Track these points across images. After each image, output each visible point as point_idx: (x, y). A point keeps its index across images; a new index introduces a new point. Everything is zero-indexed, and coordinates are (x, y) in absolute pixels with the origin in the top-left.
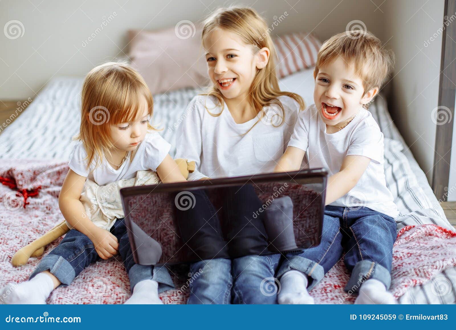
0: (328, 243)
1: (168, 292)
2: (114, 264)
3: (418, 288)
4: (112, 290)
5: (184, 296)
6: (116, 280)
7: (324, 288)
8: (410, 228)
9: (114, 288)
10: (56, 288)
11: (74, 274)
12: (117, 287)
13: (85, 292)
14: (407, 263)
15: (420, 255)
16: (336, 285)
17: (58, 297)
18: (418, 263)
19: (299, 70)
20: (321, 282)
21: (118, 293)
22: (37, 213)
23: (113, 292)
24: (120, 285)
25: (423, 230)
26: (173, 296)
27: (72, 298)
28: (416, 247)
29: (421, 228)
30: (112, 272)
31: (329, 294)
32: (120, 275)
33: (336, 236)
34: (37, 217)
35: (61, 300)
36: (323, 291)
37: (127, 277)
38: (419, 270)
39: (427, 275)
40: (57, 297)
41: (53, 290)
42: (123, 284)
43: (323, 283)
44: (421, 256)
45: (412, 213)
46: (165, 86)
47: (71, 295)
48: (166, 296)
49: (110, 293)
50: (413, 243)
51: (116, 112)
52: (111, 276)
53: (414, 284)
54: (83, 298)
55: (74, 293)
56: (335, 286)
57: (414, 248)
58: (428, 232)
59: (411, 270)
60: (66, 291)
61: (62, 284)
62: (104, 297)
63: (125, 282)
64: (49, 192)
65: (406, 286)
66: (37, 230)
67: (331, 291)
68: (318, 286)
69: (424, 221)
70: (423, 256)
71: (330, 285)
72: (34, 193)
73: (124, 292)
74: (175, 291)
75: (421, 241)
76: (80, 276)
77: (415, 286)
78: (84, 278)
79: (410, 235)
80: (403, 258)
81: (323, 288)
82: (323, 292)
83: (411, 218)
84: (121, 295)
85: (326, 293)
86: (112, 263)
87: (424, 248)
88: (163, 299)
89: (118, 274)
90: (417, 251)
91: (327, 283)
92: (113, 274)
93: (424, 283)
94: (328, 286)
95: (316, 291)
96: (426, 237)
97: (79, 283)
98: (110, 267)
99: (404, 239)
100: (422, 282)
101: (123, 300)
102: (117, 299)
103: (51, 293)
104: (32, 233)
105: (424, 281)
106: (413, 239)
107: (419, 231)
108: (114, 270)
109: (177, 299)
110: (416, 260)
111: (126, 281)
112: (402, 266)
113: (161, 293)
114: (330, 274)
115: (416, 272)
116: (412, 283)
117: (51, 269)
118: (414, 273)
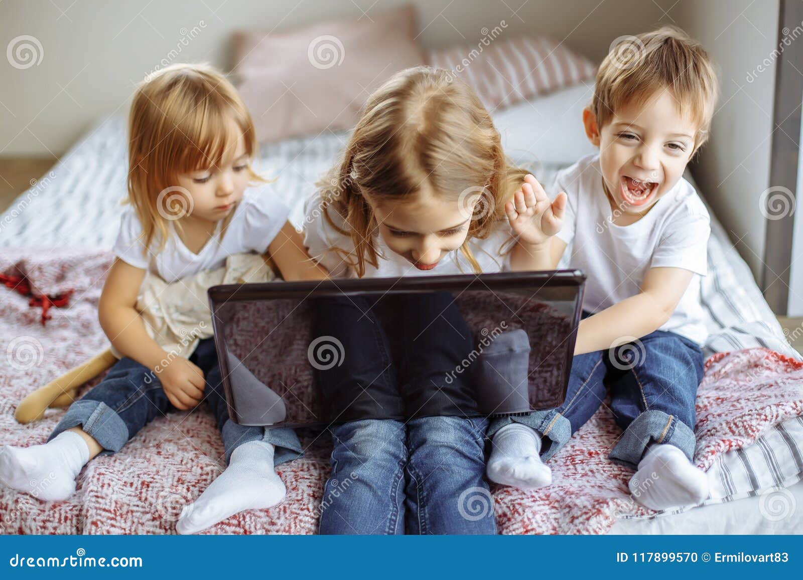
0: (579, 379)
1: (293, 463)
2: (198, 417)
3: (735, 454)
4: (192, 461)
5: (322, 472)
6: (201, 444)
7: (571, 456)
8: (722, 357)
9: (197, 457)
10: (94, 458)
11: (127, 434)
12: (203, 456)
13: (146, 463)
14: (716, 414)
15: (738, 400)
16: (592, 451)
17: (98, 473)
18: (734, 413)
19: (529, 97)
20: (565, 446)
21: (204, 465)
22: (66, 333)
23: (194, 463)
24: (207, 453)
25: (744, 358)
26: (302, 470)
27: (122, 473)
28: (732, 388)
29: (740, 355)
30: (195, 432)
31: (579, 467)
32: (209, 436)
33: (594, 369)
34: (64, 339)
35: (101, 477)
36: (568, 461)
37: (220, 439)
38: (735, 424)
39: (750, 431)
40: (95, 472)
41: (89, 461)
42: (214, 451)
43: (569, 448)
44: (740, 401)
45: (726, 331)
46: (297, 124)
47: (121, 469)
48: (289, 470)
49: (189, 466)
50: (728, 381)
51: (186, 151)
52: (192, 437)
53: (728, 447)
54: (141, 474)
55: (126, 465)
56: (590, 454)
57: (728, 388)
58: (752, 361)
59: (721, 424)
60: (112, 462)
61: (105, 451)
62: (178, 471)
63: (217, 447)
64: (87, 300)
65: (713, 453)
66: (64, 363)
67: (582, 462)
68: (561, 453)
69: (746, 342)
70: (743, 401)
71: (582, 452)
72: (61, 301)
73: (214, 464)
74: (305, 461)
75: (741, 376)
76: (138, 438)
77: (728, 452)
78: (144, 441)
79: (722, 368)
80: (708, 408)
81: (568, 457)
82: (568, 463)
83: (722, 339)
84: (209, 469)
85: (574, 465)
86: (195, 415)
87: (745, 387)
88: (283, 475)
89: (204, 435)
90: (733, 394)
91: (576, 448)
92: (196, 435)
93: (744, 446)
94: (578, 452)
95: (556, 461)
96: (750, 370)
97: (136, 450)
98: (191, 422)
99: (712, 377)
100: (740, 443)
101: (212, 477)
102: (201, 475)
103: (85, 467)
104: (54, 368)
105: (745, 442)
106: (727, 375)
107: (736, 360)
108: (197, 428)
109: (309, 477)
110: (732, 408)
111: (218, 445)
112: (707, 420)
113: (279, 465)
114: (581, 433)
115: (730, 428)
116: (724, 447)
117: (84, 423)
118: (727, 430)
